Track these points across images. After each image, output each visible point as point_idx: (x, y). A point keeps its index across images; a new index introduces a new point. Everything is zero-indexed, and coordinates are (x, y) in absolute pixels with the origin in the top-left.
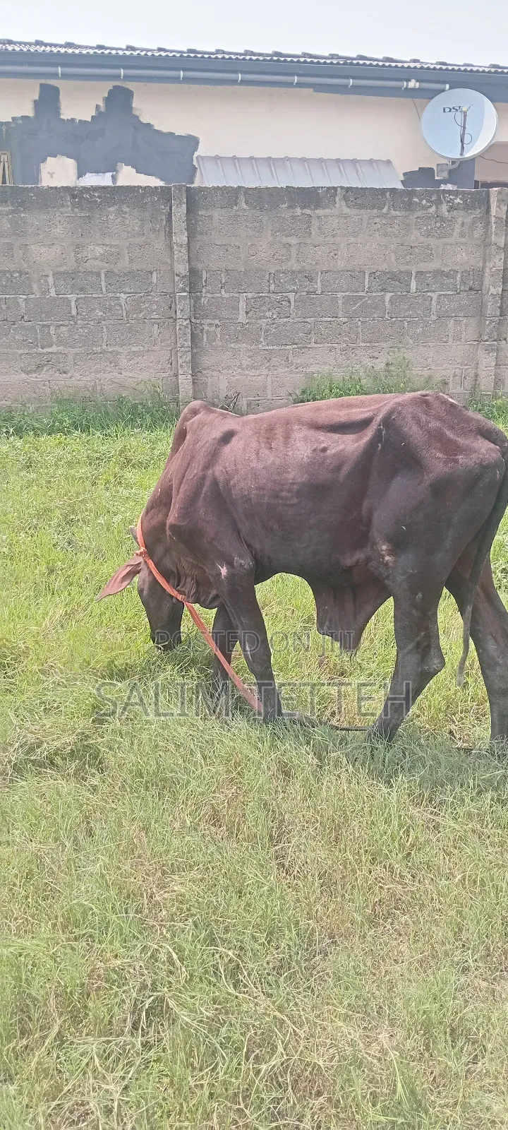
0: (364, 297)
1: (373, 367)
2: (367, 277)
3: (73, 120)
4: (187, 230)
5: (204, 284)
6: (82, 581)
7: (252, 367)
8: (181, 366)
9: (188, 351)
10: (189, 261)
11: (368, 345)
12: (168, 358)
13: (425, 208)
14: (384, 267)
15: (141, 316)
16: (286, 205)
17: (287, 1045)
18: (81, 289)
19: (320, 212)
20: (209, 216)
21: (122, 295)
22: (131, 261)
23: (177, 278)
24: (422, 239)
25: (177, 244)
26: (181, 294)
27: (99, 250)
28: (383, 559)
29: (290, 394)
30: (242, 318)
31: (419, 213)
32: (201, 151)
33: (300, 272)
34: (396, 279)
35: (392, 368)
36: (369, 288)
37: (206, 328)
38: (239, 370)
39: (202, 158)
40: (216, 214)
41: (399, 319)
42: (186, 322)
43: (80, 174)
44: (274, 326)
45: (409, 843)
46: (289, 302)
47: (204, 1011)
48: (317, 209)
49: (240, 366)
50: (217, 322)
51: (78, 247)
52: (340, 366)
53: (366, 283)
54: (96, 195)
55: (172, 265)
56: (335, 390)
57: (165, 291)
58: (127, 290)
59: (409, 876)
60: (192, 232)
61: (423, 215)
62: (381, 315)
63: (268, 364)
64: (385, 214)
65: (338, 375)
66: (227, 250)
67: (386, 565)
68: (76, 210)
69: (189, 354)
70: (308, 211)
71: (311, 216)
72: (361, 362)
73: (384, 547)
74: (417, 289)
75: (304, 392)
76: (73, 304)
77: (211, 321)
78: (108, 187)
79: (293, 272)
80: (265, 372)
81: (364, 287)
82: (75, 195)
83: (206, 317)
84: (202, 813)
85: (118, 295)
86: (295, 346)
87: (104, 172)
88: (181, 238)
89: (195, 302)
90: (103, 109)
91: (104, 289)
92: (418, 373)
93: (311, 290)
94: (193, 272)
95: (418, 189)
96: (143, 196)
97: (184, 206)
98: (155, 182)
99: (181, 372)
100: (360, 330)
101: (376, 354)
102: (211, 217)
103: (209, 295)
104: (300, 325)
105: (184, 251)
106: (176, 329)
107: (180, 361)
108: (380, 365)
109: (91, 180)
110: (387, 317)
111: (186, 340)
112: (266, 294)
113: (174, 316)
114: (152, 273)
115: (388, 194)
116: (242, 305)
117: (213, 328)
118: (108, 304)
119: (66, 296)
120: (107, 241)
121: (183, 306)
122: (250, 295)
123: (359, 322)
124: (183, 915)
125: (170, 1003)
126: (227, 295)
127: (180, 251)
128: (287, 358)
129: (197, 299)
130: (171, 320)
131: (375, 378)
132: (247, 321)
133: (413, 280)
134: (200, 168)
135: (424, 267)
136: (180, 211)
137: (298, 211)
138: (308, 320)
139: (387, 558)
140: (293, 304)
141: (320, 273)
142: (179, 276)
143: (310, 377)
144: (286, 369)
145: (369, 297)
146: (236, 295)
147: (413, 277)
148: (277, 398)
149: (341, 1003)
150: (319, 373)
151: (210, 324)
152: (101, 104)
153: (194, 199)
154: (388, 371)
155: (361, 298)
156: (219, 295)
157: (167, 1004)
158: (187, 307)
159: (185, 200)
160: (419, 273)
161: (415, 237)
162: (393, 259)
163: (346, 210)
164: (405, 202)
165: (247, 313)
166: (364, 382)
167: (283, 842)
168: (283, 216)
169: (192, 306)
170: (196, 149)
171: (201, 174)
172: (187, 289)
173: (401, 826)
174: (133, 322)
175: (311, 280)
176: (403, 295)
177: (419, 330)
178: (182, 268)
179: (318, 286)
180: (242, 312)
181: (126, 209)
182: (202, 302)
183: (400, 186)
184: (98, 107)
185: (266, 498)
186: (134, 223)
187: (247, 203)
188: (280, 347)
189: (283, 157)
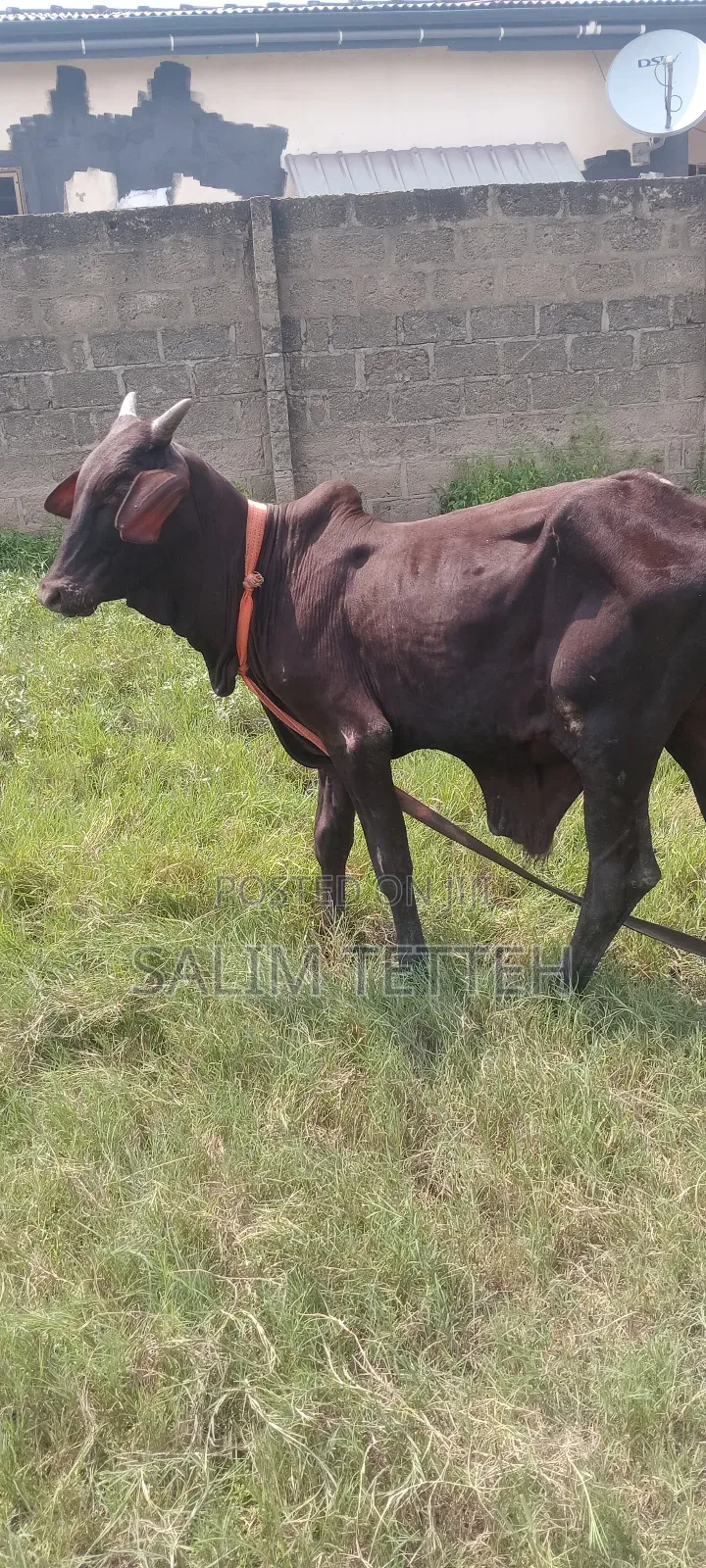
0: (535, 342)
1: (552, 443)
2: (537, 313)
3: (106, 115)
4: (276, 262)
5: (304, 339)
6: (141, 774)
7: (377, 454)
8: (277, 459)
9: (286, 437)
10: (280, 307)
11: (543, 411)
12: (257, 448)
13: (617, 208)
14: (562, 297)
15: (216, 390)
16: (414, 218)
17: (426, 1460)
18: (131, 358)
19: (466, 224)
20: (306, 240)
21: (188, 362)
22: (198, 312)
23: (263, 332)
24: (614, 254)
25: (261, 283)
26: (271, 355)
27: (151, 300)
28: (568, 726)
29: (435, 490)
30: (359, 384)
31: (610, 217)
32: (292, 147)
33: (440, 312)
34: (579, 313)
35: (579, 444)
36: (541, 329)
37: (309, 401)
38: (360, 460)
39: (294, 158)
40: (316, 236)
41: (587, 371)
42: (280, 396)
43: (122, 192)
44: (407, 393)
45: (610, 1142)
46: (427, 357)
47: (302, 1414)
48: (460, 219)
49: (362, 454)
50: (324, 392)
51: (122, 298)
52: (503, 445)
53: (537, 322)
54: (144, 220)
55: (256, 313)
56: (498, 481)
57: (248, 352)
58: (194, 354)
59: (611, 1192)
60: (282, 266)
61: (615, 219)
62: (560, 367)
63: (401, 448)
64: (561, 220)
65: (503, 458)
66: (334, 288)
67: (573, 734)
68: (117, 244)
69: (287, 443)
70: (448, 224)
71: (452, 231)
72: (534, 437)
73: (567, 708)
74: (610, 326)
75: (453, 486)
76: (120, 380)
77: (317, 392)
78: (160, 208)
79: (430, 314)
80: (398, 459)
81: (534, 328)
82: (114, 223)
83: (310, 386)
84: (307, 1108)
85: (182, 362)
86: (439, 420)
87: (156, 188)
88: (267, 274)
89: (292, 366)
90: (148, 97)
91: (161, 354)
92: (618, 446)
93: (458, 337)
94: (288, 324)
95: (606, 181)
96: (210, 217)
97: (269, 228)
98: (226, 196)
99: (276, 467)
100: (531, 390)
101: (555, 425)
102: (308, 242)
103: (312, 355)
104: (445, 390)
105: (272, 292)
106: (266, 406)
107: (275, 452)
108: (562, 440)
109: (137, 200)
110: (568, 370)
111: (281, 422)
112: (394, 348)
113: (262, 387)
114: (228, 328)
115: (562, 192)
116: (360, 366)
117: (320, 402)
118: (168, 376)
119: (109, 369)
120: (162, 286)
121: (275, 371)
122: (370, 351)
123: (529, 380)
124: (275, 1265)
125: (251, 1403)
126: (337, 354)
127: (267, 294)
128: (428, 438)
129: (295, 361)
130: (260, 393)
131: (556, 460)
132: (367, 388)
133: (605, 314)
134: (291, 172)
135: (618, 293)
136: (263, 237)
137: (434, 224)
138: (456, 381)
139: (574, 725)
140: (432, 359)
141: (468, 313)
142: (267, 329)
143: (462, 465)
144: (427, 455)
145: (543, 343)
146: (351, 352)
147: (604, 310)
148: (416, 496)
149: (506, 1394)
150: (474, 456)
151: (315, 396)
152: (145, 89)
153: (284, 217)
154: (575, 448)
155: (529, 344)
156: (326, 353)
157: (248, 1404)
158: (281, 375)
159: (270, 219)
160: (614, 303)
161: (605, 251)
162: (574, 284)
163: (502, 219)
164: (587, 201)
165: (366, 376)
166: (539, 466)
167: (424, 1146)
168: (412, 232)
169: (288, 372)
170: (284, 146)
171: (294, 181)
172: (280, 347)
173: (597, 1117)
174: (206, 399)
175: (456, 322)
176: (591, 337)
177: (617, 386)
178: (271, 318)
179: (467, 331)
180: (360, 376)
181: (187, 238)
182: (302, 366)
183: (579, 179)
184: (141, 95)
185: (408, 644)
186: (198, 257)
187: (358, 217)
188: (417, 423)
189: (408, 148)
